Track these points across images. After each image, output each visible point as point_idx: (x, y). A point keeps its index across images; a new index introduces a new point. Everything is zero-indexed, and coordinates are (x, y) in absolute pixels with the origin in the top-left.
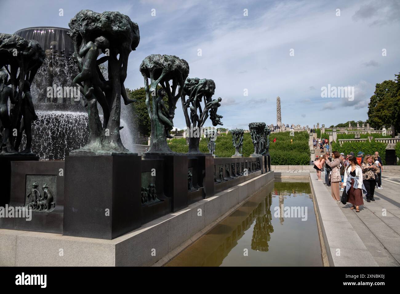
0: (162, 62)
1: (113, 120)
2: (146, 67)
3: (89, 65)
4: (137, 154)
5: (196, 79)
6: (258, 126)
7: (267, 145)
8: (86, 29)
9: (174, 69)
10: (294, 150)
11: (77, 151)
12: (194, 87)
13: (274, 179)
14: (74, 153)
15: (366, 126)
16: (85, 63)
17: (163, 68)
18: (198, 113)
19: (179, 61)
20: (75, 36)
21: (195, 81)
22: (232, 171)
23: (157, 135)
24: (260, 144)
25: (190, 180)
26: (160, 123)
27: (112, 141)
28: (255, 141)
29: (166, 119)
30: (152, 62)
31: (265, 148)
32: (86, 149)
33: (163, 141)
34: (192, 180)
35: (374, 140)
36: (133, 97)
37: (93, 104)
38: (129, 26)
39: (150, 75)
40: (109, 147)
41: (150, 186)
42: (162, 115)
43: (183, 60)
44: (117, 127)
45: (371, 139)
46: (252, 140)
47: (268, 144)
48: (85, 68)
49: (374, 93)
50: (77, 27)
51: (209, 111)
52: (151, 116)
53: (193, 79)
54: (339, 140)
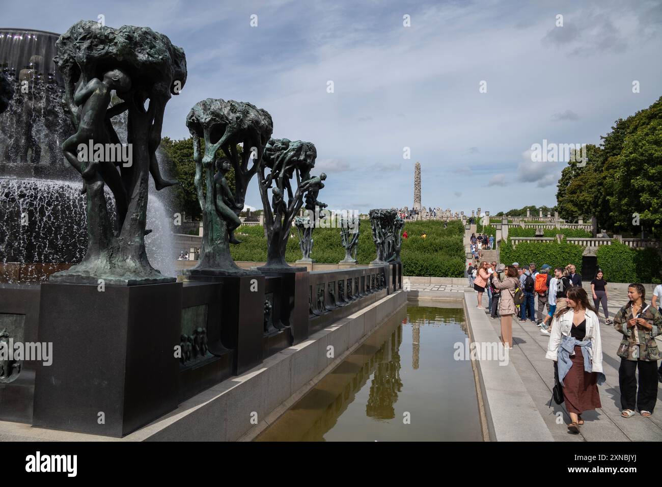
0: (226, 113)
1: (133, 219)
2: (198, 120)
3: (92, 121)
4: (176, 279)
5: (284, 141)
6: (385, 215)
7: (397, 245)
8: (88, 55)
9: (246, 126)
10: (440, 252)
11: (64, 274)
12: (280, 155)
13: (407, 302)
14: (57, 277)
15: (553, 215)
16: (84, 117)
17: (226, 124)
18: (286, 199)
19: (256, 113)
20: (68, 66)
21: (283, 143)
22: (339, 293)
23: (212, 239)
24: (386, 245)
25: (267, 314)
26: (218, 219)
27: (130, 257)
28: (378, 239)
29: (230, 211)
30: (208, 112)
31: (394, 249)
32: (80, 270)
33: (223, 249)
34: (271, 314)
35: (565, 241)
36: (177, 153)
37: (97, 191)
38: (168, 54)
39: (205, 135)
40: (124, 269)
41: (196, 332)
42: (223, 204)
43: (263, 111)
44: (140, 232)
45: (560, 238)
46: (374, 237)
47: (400, 244)
48: (83, 125)
49: (568, 163)
50: (71, 51)
51: (304, 195)
52: (203, 206)
53: (279, 140)
54: (511, 238)
